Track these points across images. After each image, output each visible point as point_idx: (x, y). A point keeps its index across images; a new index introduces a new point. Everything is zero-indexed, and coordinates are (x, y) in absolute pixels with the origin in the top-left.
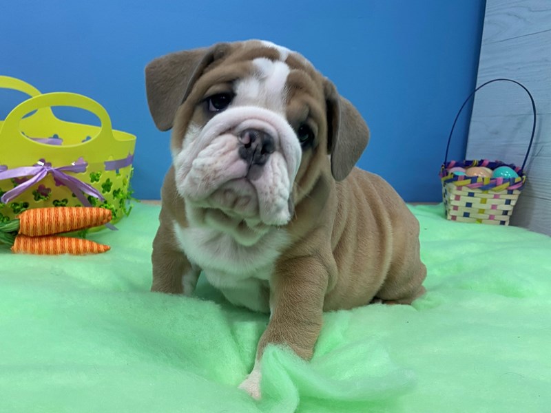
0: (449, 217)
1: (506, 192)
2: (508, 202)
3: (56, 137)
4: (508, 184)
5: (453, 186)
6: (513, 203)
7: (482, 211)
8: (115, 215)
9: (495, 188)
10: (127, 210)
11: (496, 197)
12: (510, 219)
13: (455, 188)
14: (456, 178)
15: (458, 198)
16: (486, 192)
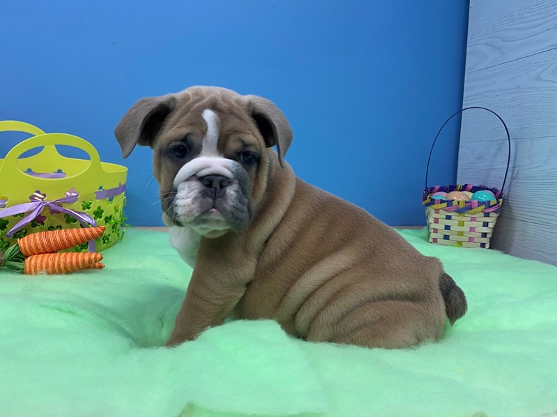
0: (431, 240)
1: (482, 214)
2: (486, 224)
3: (60, 171)
4: (483, 207)
5: (431, 209)
6: (491, 225)
7: (461, 234)
8: (108, 239)
9: (470, 211)
10: (121, 235)
11: (473, 219)
12: (490, 241)
13: (433, 211)
14: (433, 202)
15: (436, 221)
16: (462, 214)
